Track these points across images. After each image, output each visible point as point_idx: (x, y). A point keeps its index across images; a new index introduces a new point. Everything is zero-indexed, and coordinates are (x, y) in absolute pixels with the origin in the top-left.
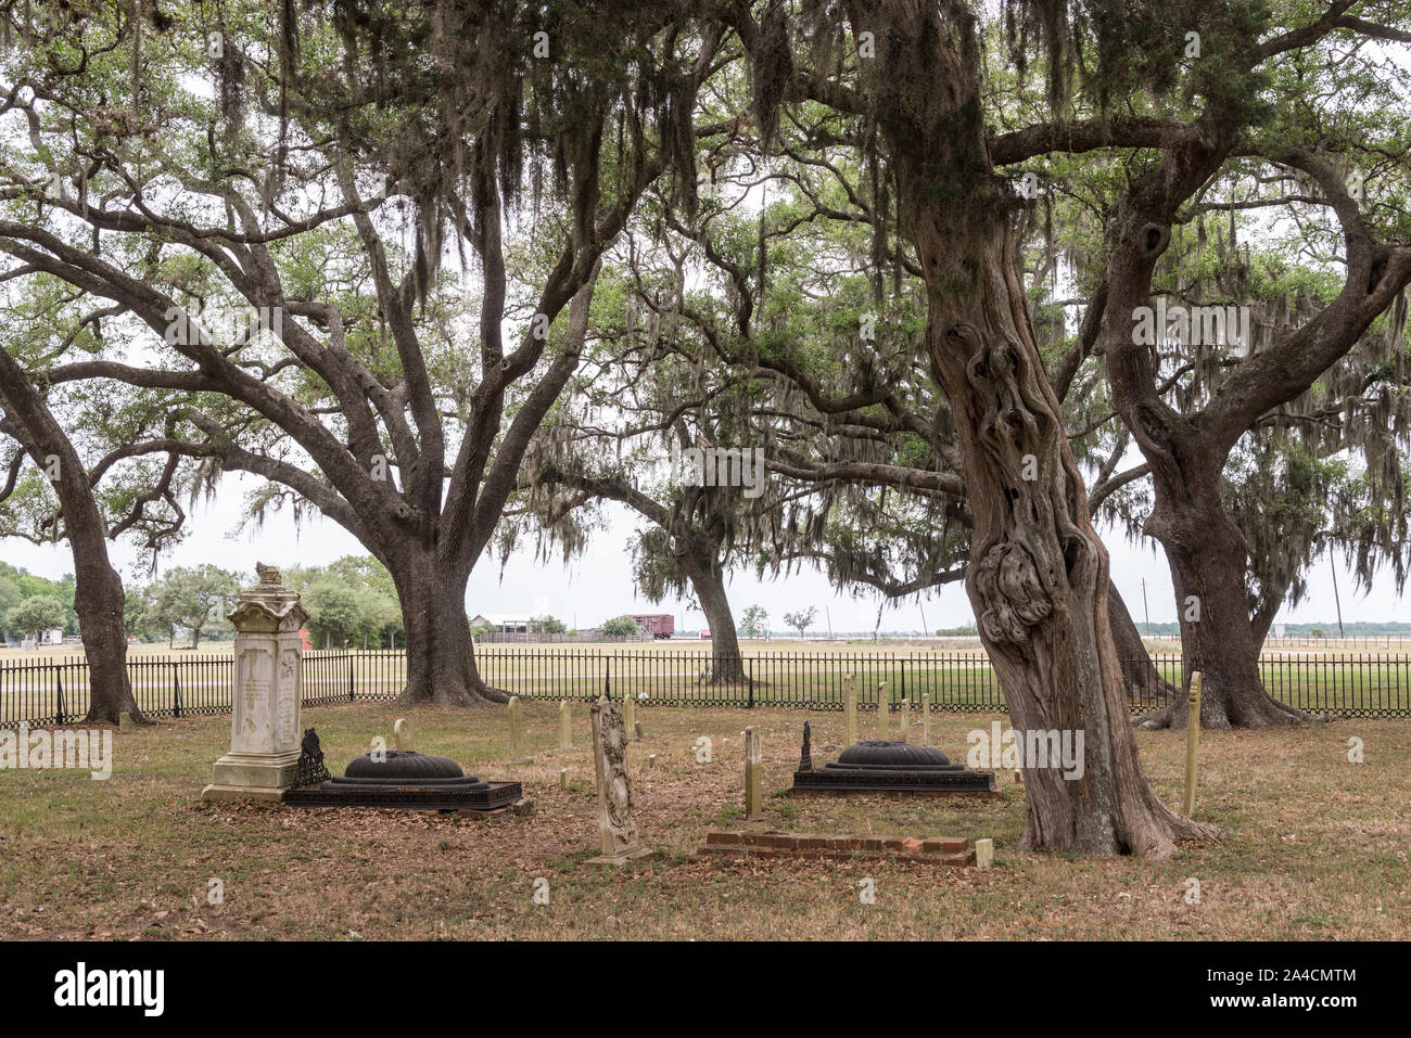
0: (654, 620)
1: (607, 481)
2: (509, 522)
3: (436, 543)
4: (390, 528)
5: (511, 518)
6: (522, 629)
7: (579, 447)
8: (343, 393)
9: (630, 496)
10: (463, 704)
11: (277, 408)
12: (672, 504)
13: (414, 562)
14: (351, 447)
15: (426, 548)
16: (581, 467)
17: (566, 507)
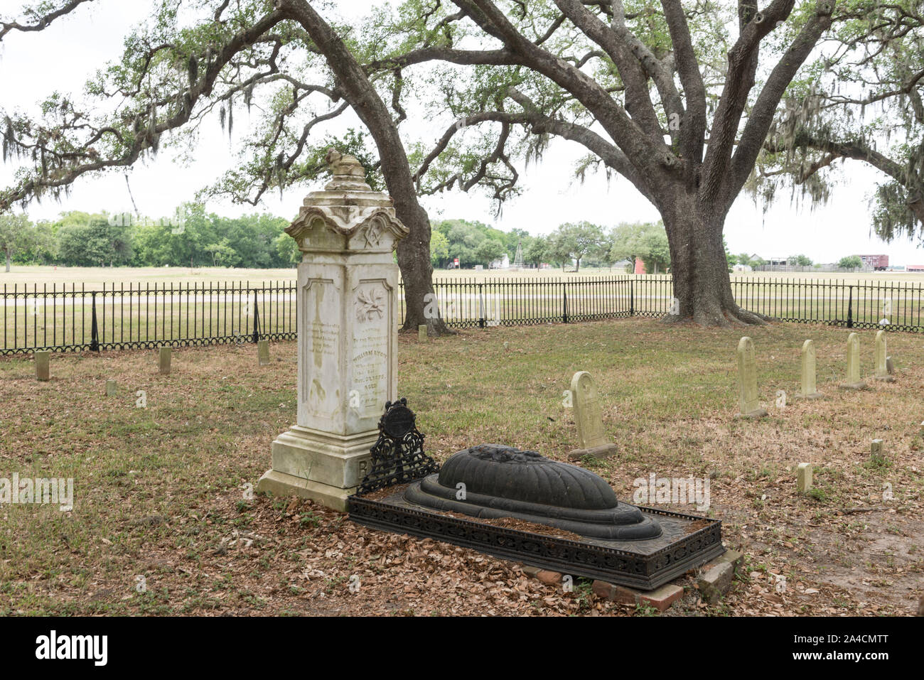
0: (874, 258)
1: (850, 144)
2: (769, 181)
3: (698, 186)
4: (659, 174)
5: (770, 178)
6: (784, 263)
7: (827, 117)
8: (620, 61)
9: (870, 155)
10: (719, 324)
11: (565, 75)
12: (907, 161)
13: (679, 202)
14: (627, 107)
15: (689, 191)
16: (828, 133)
17: (815, 167)
